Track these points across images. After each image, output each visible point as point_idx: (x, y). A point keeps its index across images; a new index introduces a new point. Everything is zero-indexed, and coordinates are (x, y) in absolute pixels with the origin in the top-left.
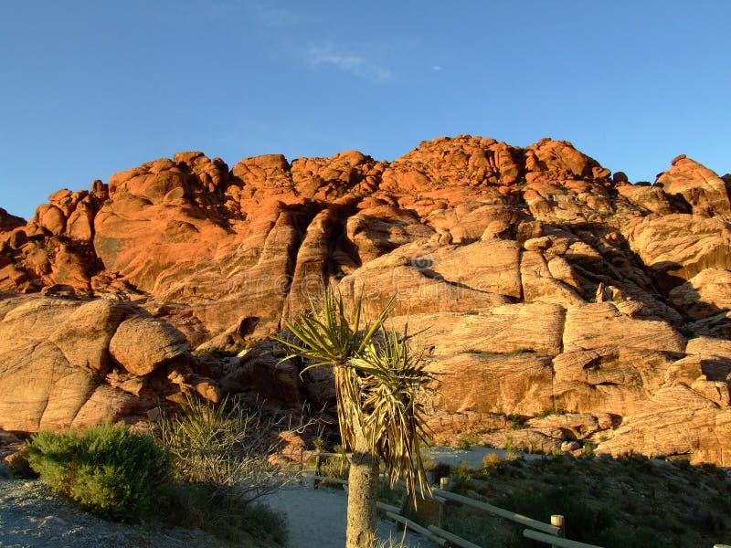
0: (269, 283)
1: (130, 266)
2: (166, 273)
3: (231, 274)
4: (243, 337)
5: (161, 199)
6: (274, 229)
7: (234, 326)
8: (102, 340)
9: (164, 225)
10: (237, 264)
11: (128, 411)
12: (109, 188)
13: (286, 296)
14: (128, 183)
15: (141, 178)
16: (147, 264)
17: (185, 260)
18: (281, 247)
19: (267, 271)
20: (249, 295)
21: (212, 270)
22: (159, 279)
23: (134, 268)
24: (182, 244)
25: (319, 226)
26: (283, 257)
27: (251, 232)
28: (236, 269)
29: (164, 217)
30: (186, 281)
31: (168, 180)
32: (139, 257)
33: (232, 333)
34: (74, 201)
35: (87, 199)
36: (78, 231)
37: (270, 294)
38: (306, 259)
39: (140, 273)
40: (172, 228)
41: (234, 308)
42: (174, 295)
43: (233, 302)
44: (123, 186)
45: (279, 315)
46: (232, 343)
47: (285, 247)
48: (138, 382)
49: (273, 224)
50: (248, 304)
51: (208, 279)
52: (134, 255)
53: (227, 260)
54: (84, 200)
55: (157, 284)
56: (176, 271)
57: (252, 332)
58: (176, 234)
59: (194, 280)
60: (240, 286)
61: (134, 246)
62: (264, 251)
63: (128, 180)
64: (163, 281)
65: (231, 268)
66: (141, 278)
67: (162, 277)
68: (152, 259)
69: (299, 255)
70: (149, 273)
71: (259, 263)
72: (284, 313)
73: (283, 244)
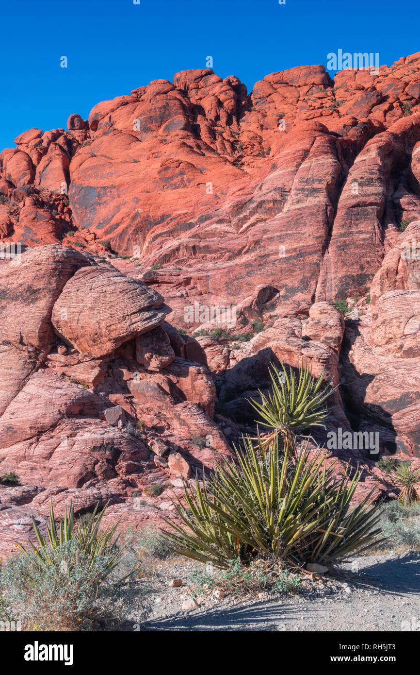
0: (299, 237)
1: (112, 223)
2: (159, 230)
3: (245, 226)
4: (261, 313)
5: (154, 133)
6: (307, 161)
7: (247, 299)
8: (43, 303)
9: (157, 165)
10: (252, 213)
11: (76, 410)
12: (90, 124)
13: (323, 254)
14: (113, 115)
15: (129, 107)
16: (134, 218)
17: (185, 211)
18: (316, 185)
19: (296, 220)
20: (268, 255)
21: (220, 221)
22: (148, 238)
23: (118, 225)
24: (181, 190)
25: (374, 153)
26: (321, 199)
27: (274, 167)
28: (253, 219)
29: (156, 155)
30: (184, 238)
31: (164, 107)
32: (124, 210)
33: (245, 308)
34: (45, 144)
35: (61, 141)
36: (50, 182)
37: (301, 254)
38: (354, 202)
39: (124, 232)
40: (167, 168)
41: (249, 274)
42: (166, 258)
43: (247, 265)
44: (106, 119)
45: (313, 282)
46: (245, 322)
47: (323, 186)
48: (93, 368)
49: (305, 154)
50: (268, 268)
51: (213, 234)
52: (118, 208)
53: (239, 207)
54: (57, 142)
55: (147, 244)
56: (171, 226)
57: (273, 307)
58: (172, 178)
59: (194, 236)
60: (257, 243)
61: (119, 196)
62: (293, 192)
63: (113, 111)
64: (155, 239)
65: (246, 218)
66: (126, 238)
67: (153, 235)
68: (140, 210)
69: (343, 197)
70: (136, 231)
71: (285, 210)
72: (320, 279)
73: (320, 181)
